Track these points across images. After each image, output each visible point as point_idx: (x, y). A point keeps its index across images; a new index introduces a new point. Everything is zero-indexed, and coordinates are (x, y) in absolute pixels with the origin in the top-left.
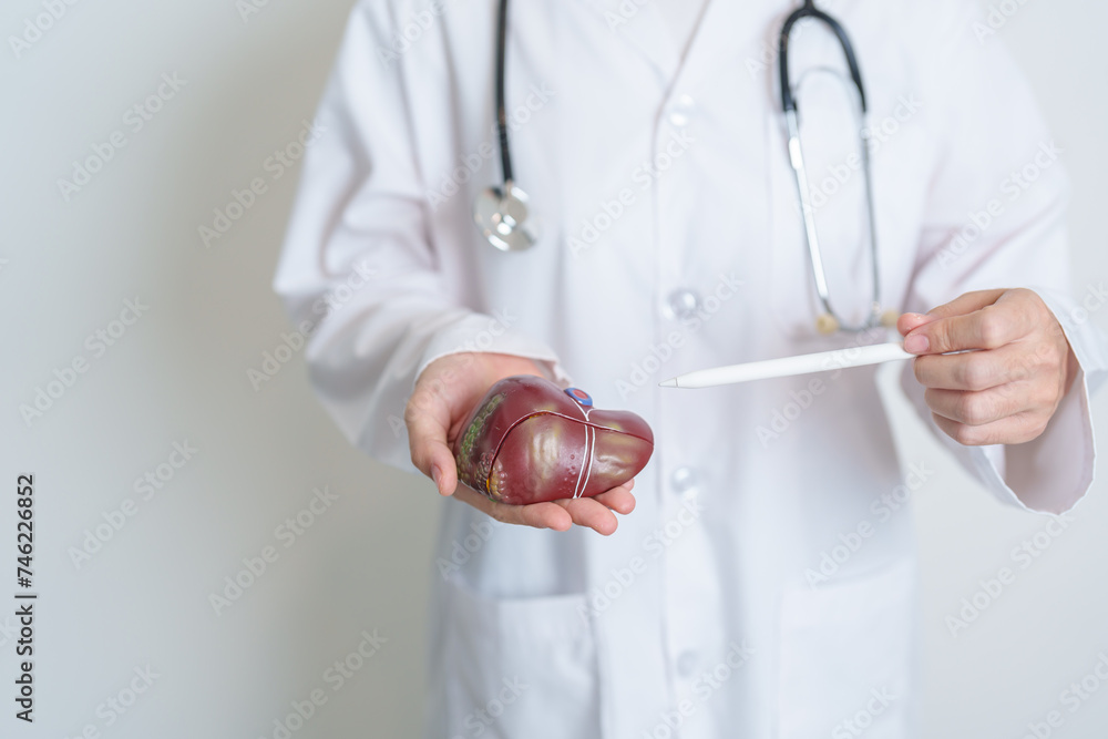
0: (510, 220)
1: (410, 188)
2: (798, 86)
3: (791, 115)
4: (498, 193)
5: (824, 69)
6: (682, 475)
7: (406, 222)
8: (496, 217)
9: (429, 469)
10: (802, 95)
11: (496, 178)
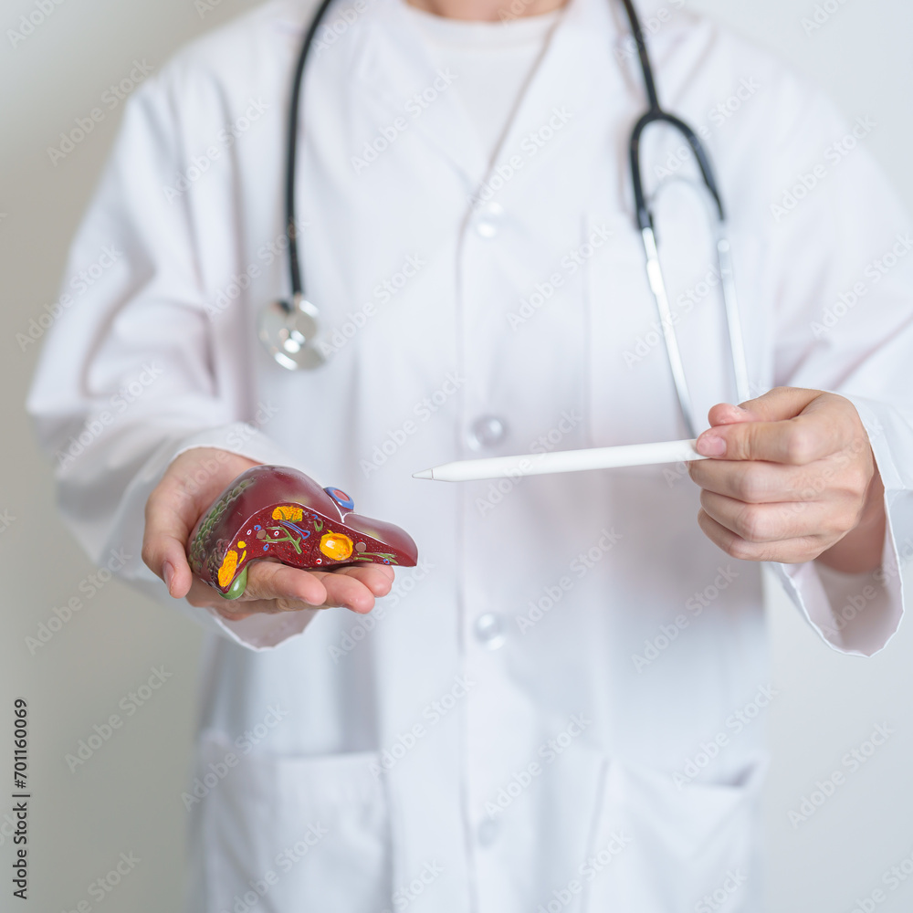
0: (298, 337)
1: (191, 296)
2: (654, 197)
3: (648, 233)
4: (285, 307)
5: (680, 178)
6: (487, 622)
7: (185, 335)
8: (283, 332)
9: (160, 567)
10: (661, 208)
11: (284, 291)
